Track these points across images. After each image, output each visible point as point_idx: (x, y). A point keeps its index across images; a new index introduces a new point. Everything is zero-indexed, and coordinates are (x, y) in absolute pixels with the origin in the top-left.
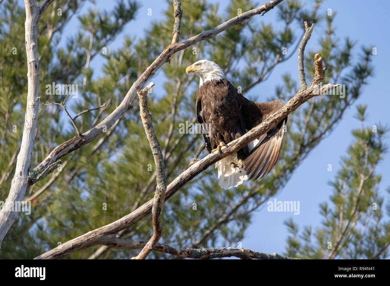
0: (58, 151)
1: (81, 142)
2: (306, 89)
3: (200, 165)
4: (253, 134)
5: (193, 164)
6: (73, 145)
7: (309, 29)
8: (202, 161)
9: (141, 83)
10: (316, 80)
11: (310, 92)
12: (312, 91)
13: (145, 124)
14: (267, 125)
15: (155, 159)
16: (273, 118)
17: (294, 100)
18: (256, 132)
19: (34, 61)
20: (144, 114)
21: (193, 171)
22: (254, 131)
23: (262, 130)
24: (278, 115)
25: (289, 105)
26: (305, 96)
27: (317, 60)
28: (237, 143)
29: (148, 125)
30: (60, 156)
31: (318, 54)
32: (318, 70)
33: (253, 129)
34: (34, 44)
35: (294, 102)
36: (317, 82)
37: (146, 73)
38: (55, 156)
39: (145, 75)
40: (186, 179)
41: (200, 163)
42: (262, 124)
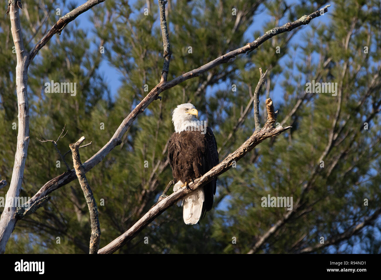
0: (47, 187)
1: (70, 177)
2: (260, 131)
3: (167, 201)
4: (213, 173)
5: (161, 200)
6: (62, 180)
7: (263, 75)
8: (169, 197)
9: (130, 120)
10: (269, 123)
11: (263, 134)
12: (265, 133)
13: (78, 175)
14: (226, 164)
15: (89, 207)
16: (231, 158)
17: (249, 142)
18: (216, 171)
19: (24, 103)
20: (77, 166)
21: (160, 207)
22: (214, 170)
23: (221, 169)
24: (236, 155)
25: (245, 146)
26: (259, 138)
27: (268, 105)
28: (199, 182)
29: (81, 176)
30: (49, 191)
31: (269, 99)
32: (270, 114)
33: (214, 168)
34: (24, 88)
35: (249, 143)
36: (269, 125)
37: (135, 111)
38: (44, 192)
39: (134, 113)
40: (154, 214)
41: (167, 200)
42: (221, 164)
